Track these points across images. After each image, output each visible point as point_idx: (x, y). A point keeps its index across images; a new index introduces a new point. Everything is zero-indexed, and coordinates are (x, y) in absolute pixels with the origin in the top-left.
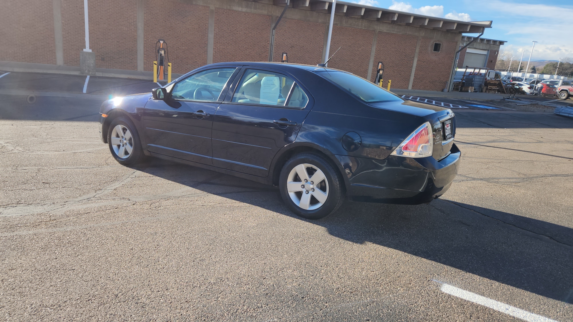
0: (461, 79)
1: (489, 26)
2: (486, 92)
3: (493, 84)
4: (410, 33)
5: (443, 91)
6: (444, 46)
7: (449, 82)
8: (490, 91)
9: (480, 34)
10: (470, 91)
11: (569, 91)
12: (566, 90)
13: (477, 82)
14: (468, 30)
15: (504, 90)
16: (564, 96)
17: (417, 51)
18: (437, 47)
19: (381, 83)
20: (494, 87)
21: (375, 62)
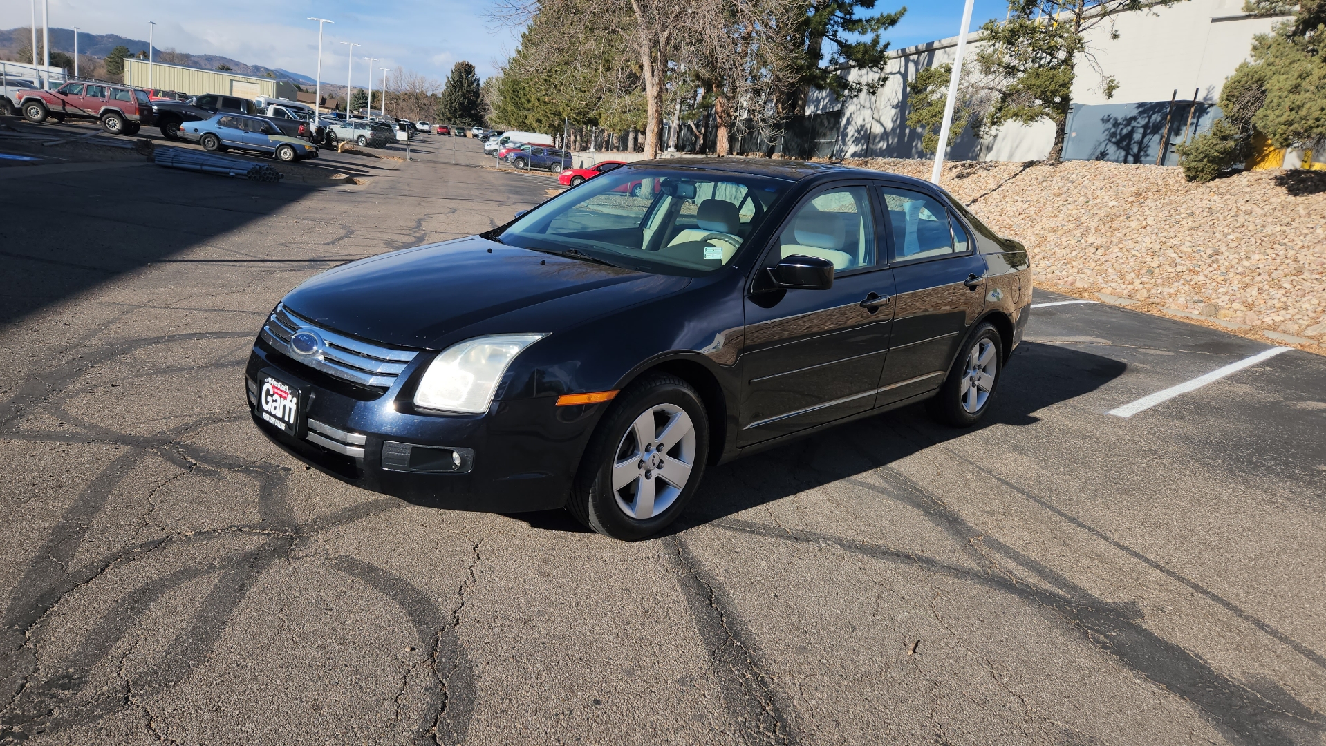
12: (38, 101)
16: (36, 114)
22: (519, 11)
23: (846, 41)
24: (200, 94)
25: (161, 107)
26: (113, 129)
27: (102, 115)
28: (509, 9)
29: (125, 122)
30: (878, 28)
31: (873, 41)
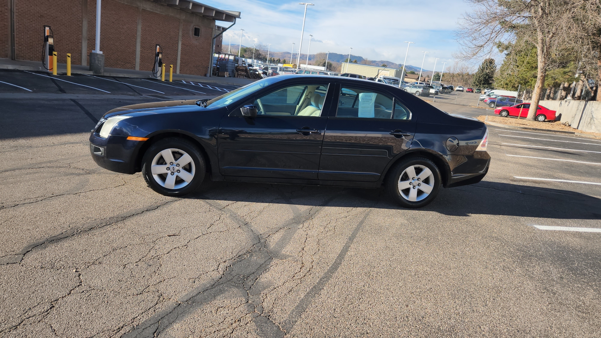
0: (216, 64)
1: (239, 17)
2: (237, 77)
3: (241, 69)
4: (172, 15)
5: (205, 75)
6: (202, 31)
7: (210, 67)
8: (241, 76)
9: (234, 23)
10: (226, 76)
13: (230, 68)
14: (224, 19)
15: (249, 75)
17: (180, 34)
18: (197, 32)
19: (164, 68)
20: (242, 72)
21: (142, 43)
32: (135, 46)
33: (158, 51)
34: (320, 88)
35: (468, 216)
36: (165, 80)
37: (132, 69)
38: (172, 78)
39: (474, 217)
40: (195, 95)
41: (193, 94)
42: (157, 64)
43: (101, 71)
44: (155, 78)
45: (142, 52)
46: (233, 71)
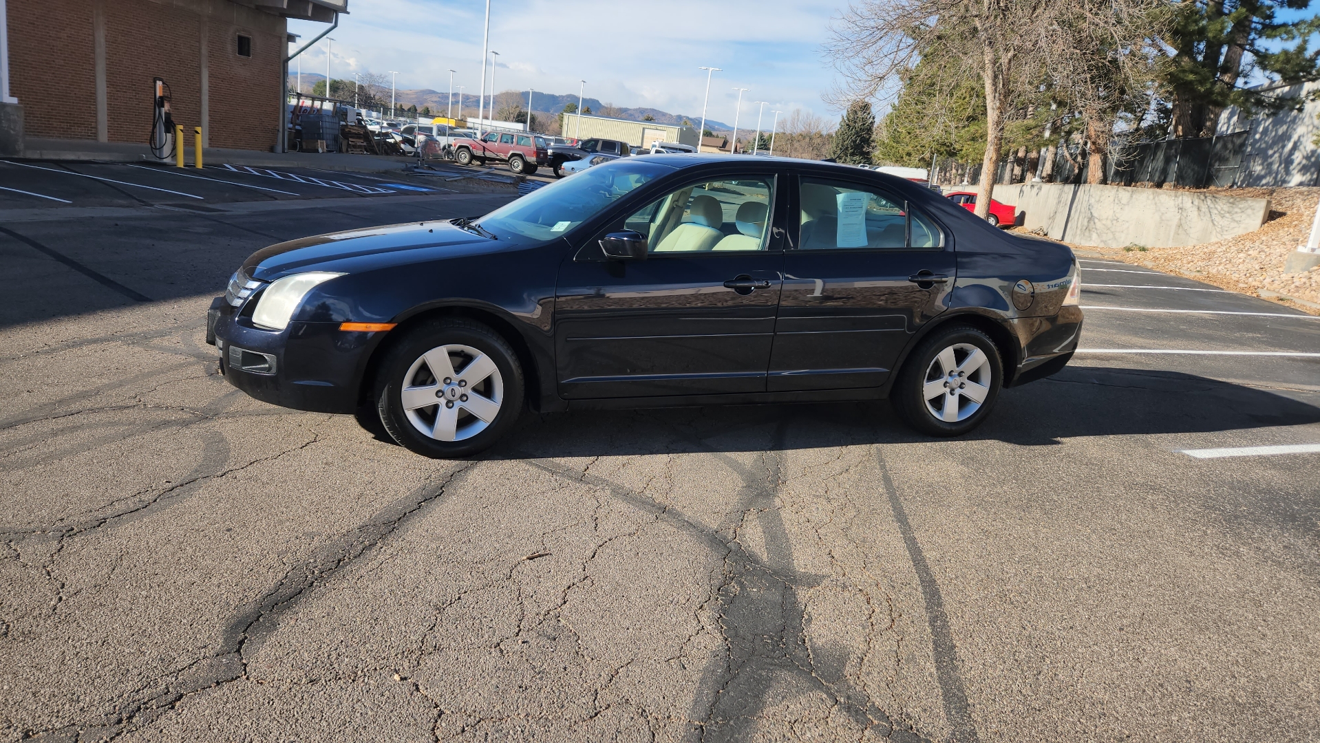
1: (344, 10)
2: (347, 151)
3: (356, 134)
6: (257, 44)
7: (281, 130)
8: (354, 150)
9: (333, 24)
10: (320, 150)
11: (471, 148)
12: (467, 148)
13: (328, 131)
14: (310, 15)
15: (374, 146)
16: (464, 158)
17: (205, 51)
18: (243, 46)
19: (180, 136)
20: (359, 140)
21: (110, 74)
22: (855, 44)
23: (1267, 50)
24: (585, 138)
25: (555, 151)
26: (517, 169)
27: (510, 158)
28: (844, 43)
29: (526, 163)
30: (1310, 32)
31: (1298, 47)
32: (93, 80)
33: (159, 93)
34: (537, 172)
35: (1058, 443)
36: (184, 166)
37: (88, 139)
38: (203, 160)
39: (1071, 444)
40: (276, 199)
41: (272, 197)
42: (161, 127)
43: (17, 147)
44: (158, 161)
45: (111, 97)
46: (336, 139)
